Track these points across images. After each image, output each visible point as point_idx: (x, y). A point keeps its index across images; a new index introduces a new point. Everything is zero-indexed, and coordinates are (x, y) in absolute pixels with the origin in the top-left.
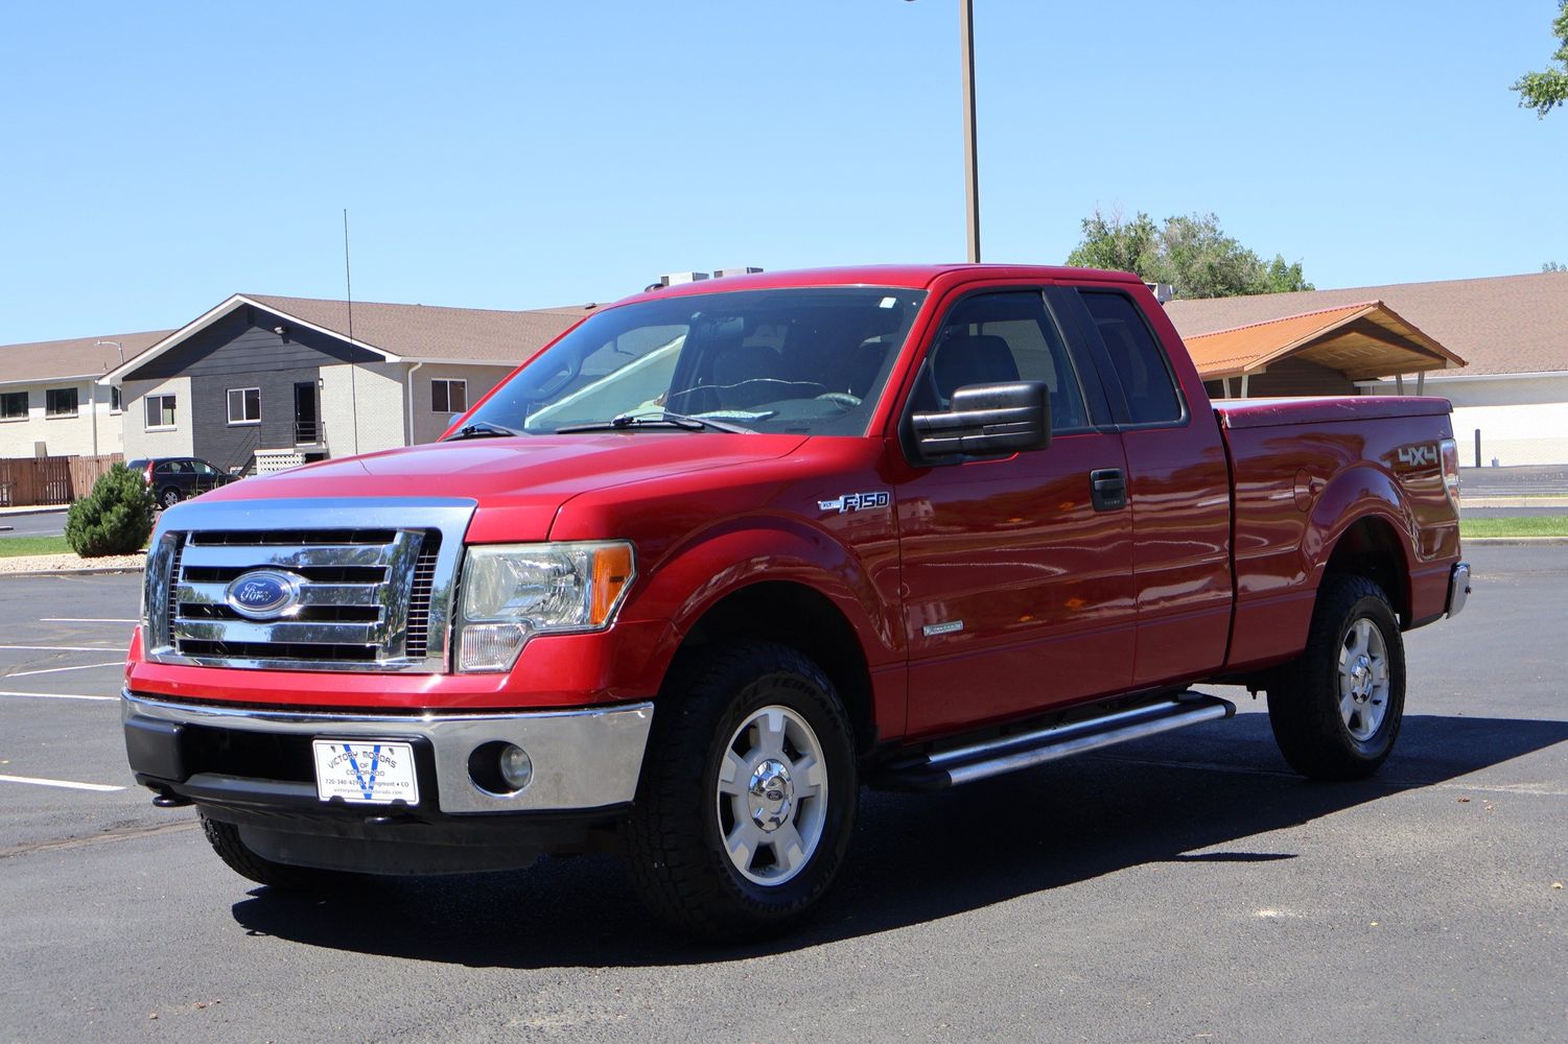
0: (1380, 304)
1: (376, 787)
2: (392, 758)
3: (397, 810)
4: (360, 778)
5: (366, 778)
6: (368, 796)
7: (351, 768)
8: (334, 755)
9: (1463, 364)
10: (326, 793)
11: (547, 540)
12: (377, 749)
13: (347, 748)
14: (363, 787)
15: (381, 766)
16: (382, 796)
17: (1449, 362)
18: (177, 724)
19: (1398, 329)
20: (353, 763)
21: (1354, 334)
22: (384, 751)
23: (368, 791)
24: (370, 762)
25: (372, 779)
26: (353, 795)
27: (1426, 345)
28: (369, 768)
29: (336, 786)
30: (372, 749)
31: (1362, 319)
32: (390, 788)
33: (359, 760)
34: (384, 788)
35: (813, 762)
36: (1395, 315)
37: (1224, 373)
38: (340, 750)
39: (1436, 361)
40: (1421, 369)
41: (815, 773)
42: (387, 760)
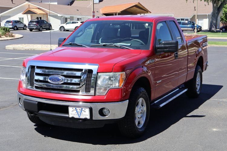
0: (139, 3)
1: (81, 115)
2: (85, 110)
3: (85, 119)
4: (78, 114)
5: (79, 114)
6: (79, 117)
7: (76, 112)
8: (72, 110)
9: (151, 13)
10: (71, 116)
11: (112, 72)
12: (82, 109)
13: (76, 108)
14: (79, 115)
15: (82, 112)
16: (82, 117)
17: (149, 12)
18: (37, 102)
19: (141, 7)
20: (77, 111)
21: (134, 7)
22: (83, 109)
23: (79, 116)
24: (80, 111)
25: (80, 114)
26: (76, 116)
27: (145, 9)
28: (80, 112)
29: (73, 115)
30: (81, 109)
31: (136, 5)
32: (84, 116)
33: (78, 111)
34: (83, 116)
35: (145, 106)
36: (141, 4)
37: (114, 13)
38: (74, 109)
39: (147, 12)
40: (144, 13)
41: (145, 108)
42: (84, 111)
